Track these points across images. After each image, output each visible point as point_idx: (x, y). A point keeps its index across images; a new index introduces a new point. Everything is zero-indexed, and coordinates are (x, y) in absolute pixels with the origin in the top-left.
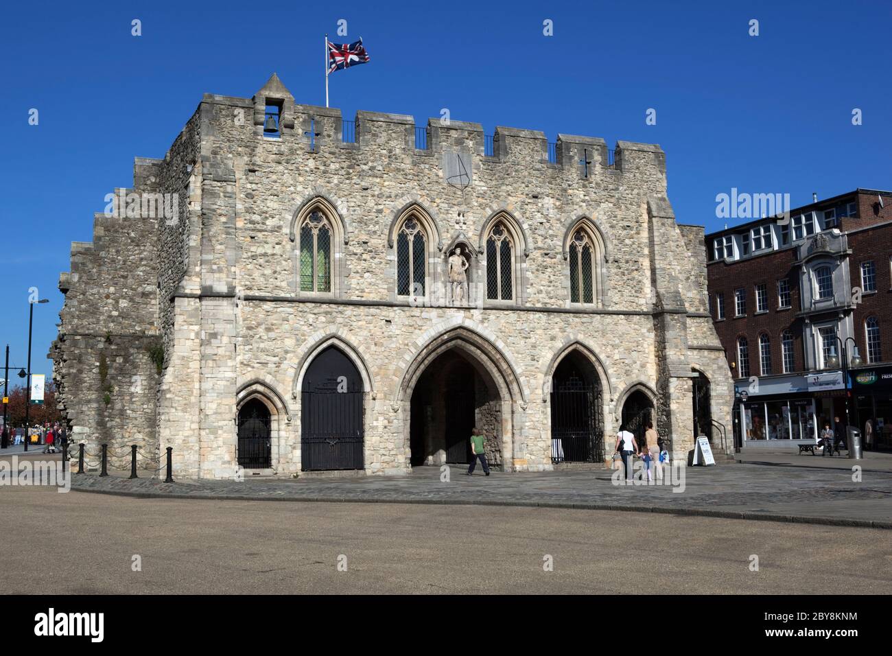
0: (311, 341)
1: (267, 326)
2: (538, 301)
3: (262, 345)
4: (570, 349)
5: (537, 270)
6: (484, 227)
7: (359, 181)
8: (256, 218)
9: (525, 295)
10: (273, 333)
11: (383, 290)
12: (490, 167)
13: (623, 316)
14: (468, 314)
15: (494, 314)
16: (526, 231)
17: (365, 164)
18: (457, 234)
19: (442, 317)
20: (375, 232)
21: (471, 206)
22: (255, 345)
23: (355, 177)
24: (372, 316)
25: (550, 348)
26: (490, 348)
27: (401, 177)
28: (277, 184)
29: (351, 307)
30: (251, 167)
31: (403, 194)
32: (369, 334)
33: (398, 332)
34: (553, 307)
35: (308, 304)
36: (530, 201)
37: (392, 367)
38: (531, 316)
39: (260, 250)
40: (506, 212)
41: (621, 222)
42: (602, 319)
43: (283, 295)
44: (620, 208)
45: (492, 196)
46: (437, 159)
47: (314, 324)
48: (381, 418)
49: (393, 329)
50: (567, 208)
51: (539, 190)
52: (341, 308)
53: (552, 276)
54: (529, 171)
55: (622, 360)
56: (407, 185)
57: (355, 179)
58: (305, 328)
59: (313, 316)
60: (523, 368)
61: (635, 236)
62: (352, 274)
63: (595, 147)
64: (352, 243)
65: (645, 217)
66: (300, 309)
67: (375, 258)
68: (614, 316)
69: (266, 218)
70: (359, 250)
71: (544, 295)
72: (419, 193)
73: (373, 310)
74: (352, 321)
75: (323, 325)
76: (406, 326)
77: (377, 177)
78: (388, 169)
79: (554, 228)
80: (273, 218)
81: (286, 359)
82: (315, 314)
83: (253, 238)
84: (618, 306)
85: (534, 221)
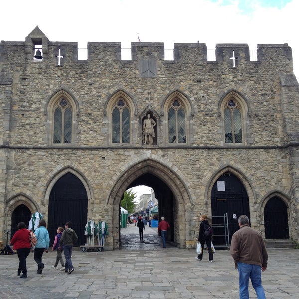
0: (55, 171)
1: (29, 163)
2: (202, 143)
3: (26, 174)
4: (224, 171)
5: (201, 124)
6: (165, 101)
7: (87, 80)
8: (26, 104)
9: (192, 139)
10: (33, 167)
11: (100, 140)
12: (168, 67)
13: (262, 150)
14: (154, 152)
15: (171, 151)
16: (193, 102)
17: (90, 71)
18: (147, 106)
19: (138, 154)
20: (96, 108)
21: (156, 89)
22: (22, 174)
23: (84, 78)
24: (94, 155)
25: (210, 171)
26: (168, 172)
27: (112, 76)
28: (39, 85)
29: (81, 151)
30: (24, 77)
31: (113, 86)
32: (91, 166)
33: (109, 164)
34: (212, 146)
35: (55, 150)
36: (195, 84)
37: (105, 185)
38: (197, 152)
39: (28, 121)
40: (179, 91)
41: (260, 92)
42: (247, 152)
43: (40, 145)
44: (259, 83)
45: (170, 82)
46: (135, 64)
47: (58, 161)
48: (97, 215)
49: (107, 162)
50: (221, 86)
51: (201, 77)
52: (74, 152)
53: (210, 127)
54: (195, 66)
56: (116, 80)
57: (85, 80)
58: (52, 163)
60: (191, 183)
61: (271, 100)
62: (82, 132)
63: (240, 48)
64: (82, 115)
66: (49, 153)
67: (96, 122)
68: (256, 150)
69: (32, 104)
70: (85, 119)
71: (205, 139)
72: (123, 84)
73: (94, 152)
74: (81, 158)
75: (63, 161)
76: (114, 160)
77: (98, 77)
78: (104, 72)
79: (212, 99)
80: (35, 103)
81: (40, 182)
82: (58, 155)
83: (23, 115)
84: (258, 144)
85: (198, 95)
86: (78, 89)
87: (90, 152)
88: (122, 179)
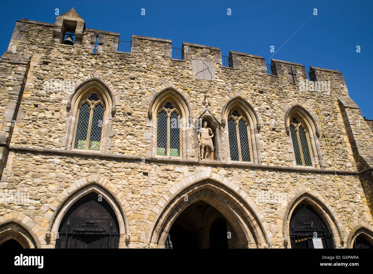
0: (73, 188)
1: (34, 173)
4: (301, 199)
5: (268, 139)
6: (225, 108)
7: (128, 73)
8: (43, 92)
9: (261, 157)
10: (39, 179)
11: (142, 149)
12: (227, 72)
13: (337, 175)
14: (214, 169)
15: (236, 171)
16: (257, 113)
17: (134, 64)
18: (204, 111)
19: (193, 171)
20: (138, 107)
21: (214, 94)
23: (125, 71)
24: (132, 168)
27: (160, 72)
28: (64, 72)
29: (113, 161)
30: (46, 60)
31: (162, 83)
32: (127, 183)
33: (153, 182)
34: (283, 166)
35: (76, 158)
36: (258, 93)
37: (147, 212)
38: (267, 173)
39: (41, 115)
40: (240, 99)
41: (323, 111)
42: (323, 176)
43: (54, 149)
44: (320, 103)
46: (188, 64)
47: (78, 173)
49: (151, 179)
51: (263, 87)
52: (104, 161)
53: (279, 144)
54: (255, 76)
55: (343, 209)
56: (165, 78)
57: (126, 72)
58: (70, 176)
59: (78, 166)
60: (265, 214)
61: (334, 121)
62: (117, 136)
64: (119, 113)
65: (338, 109)
66: (67, 160)
67: (137, 125)
68: (331, 175)
69: (51, 93)
70: (123, 119)
72: (174, 83)
73: (132, 165)
74: (113, 172)
75: (86, 174)
76: (161, 177)
77: (142, 72)
78: (151, 67)
79: (277, 112)
80: (56, 93)
81: (47, 203)
82: (80, 165)
83: (36, 106)
84: (332, 167)
85: (261, 106)
86: (117, 81)
87: (126, 163)
88: (172, 205)
